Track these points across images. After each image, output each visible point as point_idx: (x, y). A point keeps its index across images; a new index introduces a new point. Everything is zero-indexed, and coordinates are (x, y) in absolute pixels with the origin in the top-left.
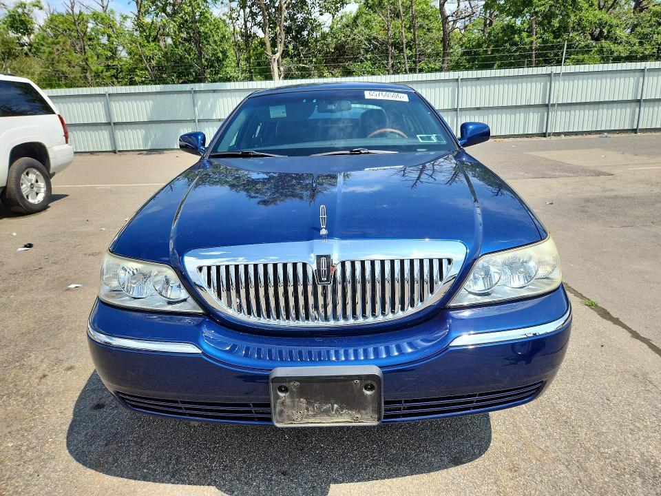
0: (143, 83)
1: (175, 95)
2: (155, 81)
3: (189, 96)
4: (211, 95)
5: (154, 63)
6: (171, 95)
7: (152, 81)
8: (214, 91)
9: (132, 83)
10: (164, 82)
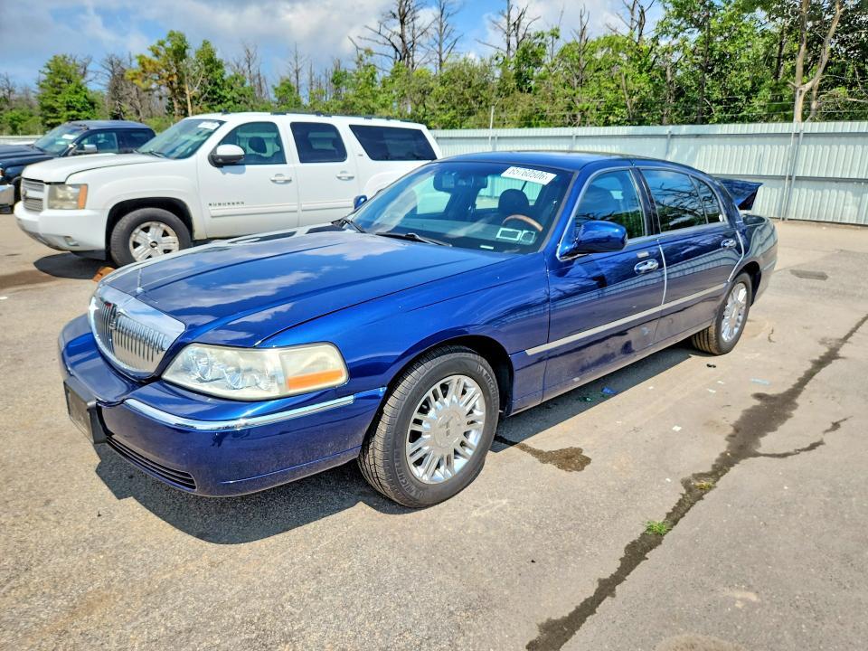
0: (618, 123)
1: (648, 139)
2: (630, 122)
3: (664, 141)
4: (692, 140)
5: (635, 99)
6: (643, 140)
7: (628, 121)
8: (698, 136)
9: (607, 123)
10: (641, 122)
